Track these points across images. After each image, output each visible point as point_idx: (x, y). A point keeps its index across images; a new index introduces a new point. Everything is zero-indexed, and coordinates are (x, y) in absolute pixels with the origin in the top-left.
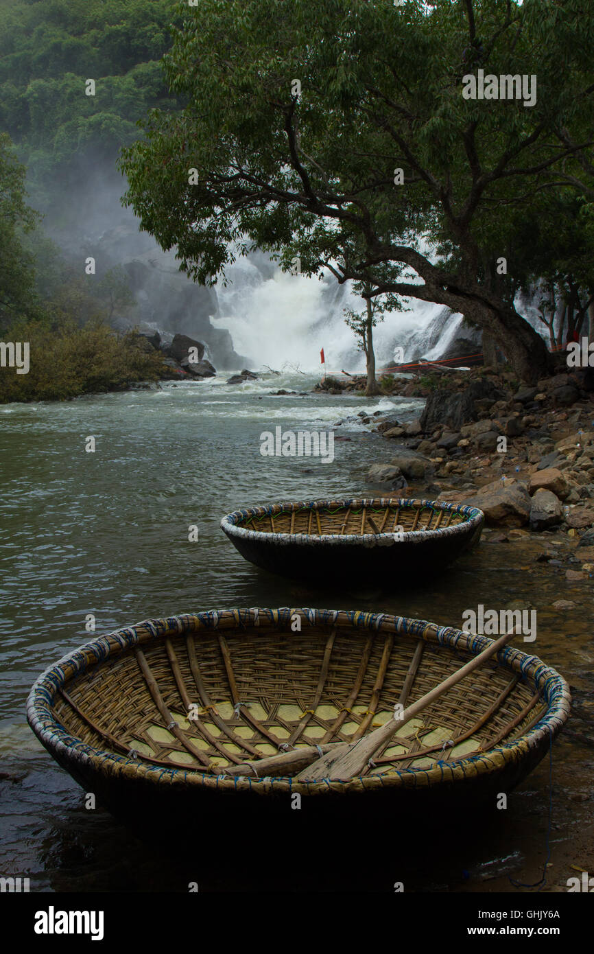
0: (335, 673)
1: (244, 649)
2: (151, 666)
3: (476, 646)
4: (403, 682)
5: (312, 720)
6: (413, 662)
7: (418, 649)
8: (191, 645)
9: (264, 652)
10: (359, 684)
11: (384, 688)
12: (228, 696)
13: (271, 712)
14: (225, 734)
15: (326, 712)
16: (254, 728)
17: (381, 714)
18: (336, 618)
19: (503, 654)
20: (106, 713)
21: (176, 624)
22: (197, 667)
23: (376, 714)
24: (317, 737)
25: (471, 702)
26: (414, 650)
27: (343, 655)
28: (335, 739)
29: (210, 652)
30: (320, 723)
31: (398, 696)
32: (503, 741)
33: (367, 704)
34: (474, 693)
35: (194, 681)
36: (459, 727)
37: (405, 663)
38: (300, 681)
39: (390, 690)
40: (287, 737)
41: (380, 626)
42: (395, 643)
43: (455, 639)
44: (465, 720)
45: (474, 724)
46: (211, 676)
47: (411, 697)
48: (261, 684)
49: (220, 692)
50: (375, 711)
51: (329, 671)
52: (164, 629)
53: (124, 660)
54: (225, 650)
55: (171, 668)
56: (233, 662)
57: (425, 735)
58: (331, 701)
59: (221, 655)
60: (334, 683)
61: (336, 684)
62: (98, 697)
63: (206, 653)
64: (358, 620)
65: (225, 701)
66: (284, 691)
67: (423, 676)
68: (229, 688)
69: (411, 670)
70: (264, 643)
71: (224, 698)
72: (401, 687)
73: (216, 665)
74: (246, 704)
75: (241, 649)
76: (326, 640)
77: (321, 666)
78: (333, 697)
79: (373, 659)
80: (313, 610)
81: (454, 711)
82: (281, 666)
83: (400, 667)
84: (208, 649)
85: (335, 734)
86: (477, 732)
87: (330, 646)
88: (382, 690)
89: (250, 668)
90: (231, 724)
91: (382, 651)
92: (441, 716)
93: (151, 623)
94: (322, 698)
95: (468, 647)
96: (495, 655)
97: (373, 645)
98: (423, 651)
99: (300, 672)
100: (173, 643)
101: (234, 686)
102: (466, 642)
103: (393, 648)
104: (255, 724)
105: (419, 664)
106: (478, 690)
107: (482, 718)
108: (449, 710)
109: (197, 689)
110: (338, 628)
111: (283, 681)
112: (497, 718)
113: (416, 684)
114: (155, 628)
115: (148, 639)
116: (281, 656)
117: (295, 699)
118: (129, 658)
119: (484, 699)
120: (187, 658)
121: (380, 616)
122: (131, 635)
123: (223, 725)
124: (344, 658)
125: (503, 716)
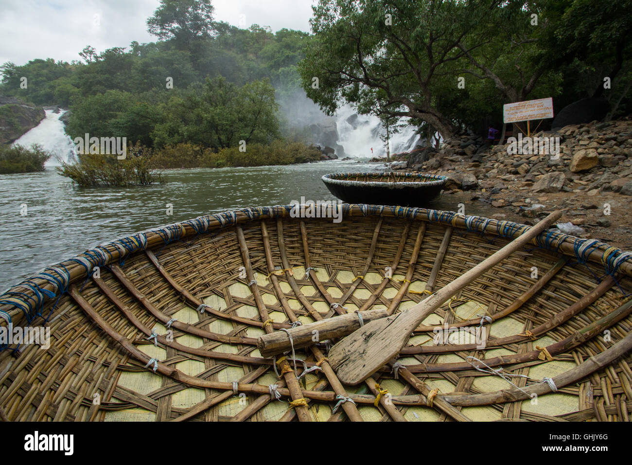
0: (380, 250)
1: (318, 231)
2: (246, 239)
3: (508, 230)
4: (434, 259)
5: (361, 283)
6: (443, 243)
7: (447, 233)
8: (280, 227)
9: (331, 233)
10: (398, 258)
11: (417, 263)
12: (303, 263)
13: (332, 276)
14: (293, 291)
15: (372, 278)
16: (317, 288)
17: (416, 282)
18: (382, 211)
19: (544, 238)
20: (194, 272)
21: (268, 211)
22: (282, 241)
23: (412, 283)
24: (363, 298)
25: (505, 281)
26: (443, 235)
27: (386, 237)
28: (378, 301)
29: (293, 232)
30: (367, 287)
31: (430, 269)
32: (559, 328)
33: (405, 274)
34: (506, 272)
35: (279, 251)
36: (494, 303)
37: (436, 244)
38: (355, 254)
39: (422, 264)
40: (340, 297)
41: (415, 216)
42: (427, 229)
43: (484, 225)
44: (499, 297)
45: (512, 303)
46: (293, 248)
47: (441, 271)
48: (328, 255)
49: (297, 260)
50: (411, 280)
51: (376, 248)
52: (259, 214)
53: (226, 234)
54: (304, 231)
55: (263, 241)
56: (308, 239)
57: (458, 306)
58: (376, 269)
59: (301, 234)
60: (380, 257)
61: (381, 257)
62: (192, 260)
63: (291, 232)
64: (399, 211)
65: (300, 266)
66: (343, 261)
67: (452, 255)
68: (304, 257)
69: (442, 249)
70: (332, 227)
71: (300, 264)
72: (433, 263)
73: (297, 241)
74: (315, 269)
75: (315, 231)
76: (375, 226)
77: (371, 244)
78: (379, 267)
79: (409, 241)
80: (366, 205)
81: (486, 287)
82: (343, 243)
83: (431, 247)
84: (293, 230)
85: (378, 297)
86: (516, 312)
87: (377, 230)
88: (416, 264)
89: (321, 243)
90: (300, 283)
91: (417, 235)
92: (471, 290)
93: (249, 209)
94: (370, 267)
95: (498, 231)
96: (534, 239)
97: (410, 230)
98: (451, 236)
99: (356, 248)
100: (266, 224)
101: (308, 256)
102: (496, 227)
103: (425, 233)
104: (318, 284)
105: (448, 245)
106: (511, 270)
107: (522, 298)
108: (480, 285)
109: (280, 256)
110: (384, 217)
111: (343, 254)
112: (541, 300)
113: (446, 261)
114: (252, 213)
115: (245, 220)
116: (343, 236)
117: (351, 267)
118: (230, 233)
119: (518, 279)
120: (276, 235)
121: (416, 209)
122: (231, 216)
123: (294, 283)
124: (388, 240)
125: (549, 298)
